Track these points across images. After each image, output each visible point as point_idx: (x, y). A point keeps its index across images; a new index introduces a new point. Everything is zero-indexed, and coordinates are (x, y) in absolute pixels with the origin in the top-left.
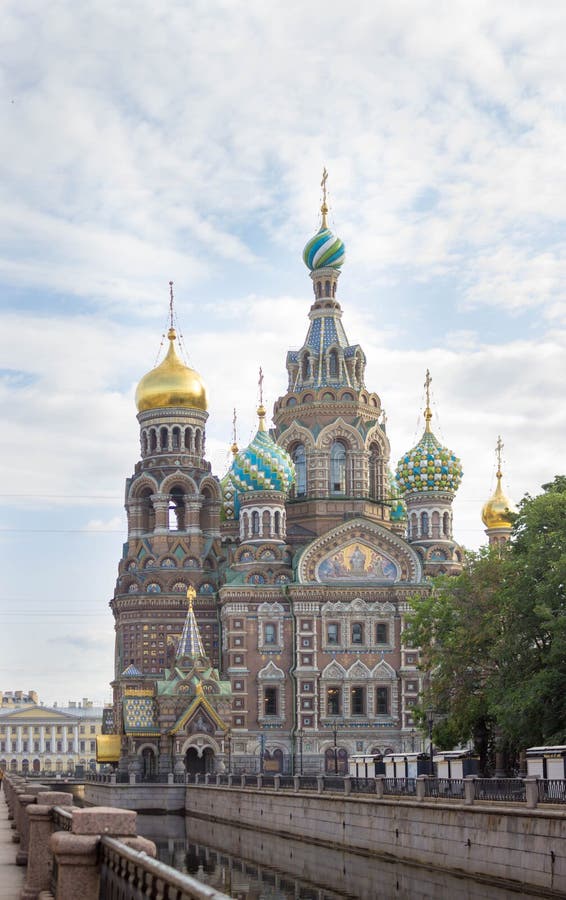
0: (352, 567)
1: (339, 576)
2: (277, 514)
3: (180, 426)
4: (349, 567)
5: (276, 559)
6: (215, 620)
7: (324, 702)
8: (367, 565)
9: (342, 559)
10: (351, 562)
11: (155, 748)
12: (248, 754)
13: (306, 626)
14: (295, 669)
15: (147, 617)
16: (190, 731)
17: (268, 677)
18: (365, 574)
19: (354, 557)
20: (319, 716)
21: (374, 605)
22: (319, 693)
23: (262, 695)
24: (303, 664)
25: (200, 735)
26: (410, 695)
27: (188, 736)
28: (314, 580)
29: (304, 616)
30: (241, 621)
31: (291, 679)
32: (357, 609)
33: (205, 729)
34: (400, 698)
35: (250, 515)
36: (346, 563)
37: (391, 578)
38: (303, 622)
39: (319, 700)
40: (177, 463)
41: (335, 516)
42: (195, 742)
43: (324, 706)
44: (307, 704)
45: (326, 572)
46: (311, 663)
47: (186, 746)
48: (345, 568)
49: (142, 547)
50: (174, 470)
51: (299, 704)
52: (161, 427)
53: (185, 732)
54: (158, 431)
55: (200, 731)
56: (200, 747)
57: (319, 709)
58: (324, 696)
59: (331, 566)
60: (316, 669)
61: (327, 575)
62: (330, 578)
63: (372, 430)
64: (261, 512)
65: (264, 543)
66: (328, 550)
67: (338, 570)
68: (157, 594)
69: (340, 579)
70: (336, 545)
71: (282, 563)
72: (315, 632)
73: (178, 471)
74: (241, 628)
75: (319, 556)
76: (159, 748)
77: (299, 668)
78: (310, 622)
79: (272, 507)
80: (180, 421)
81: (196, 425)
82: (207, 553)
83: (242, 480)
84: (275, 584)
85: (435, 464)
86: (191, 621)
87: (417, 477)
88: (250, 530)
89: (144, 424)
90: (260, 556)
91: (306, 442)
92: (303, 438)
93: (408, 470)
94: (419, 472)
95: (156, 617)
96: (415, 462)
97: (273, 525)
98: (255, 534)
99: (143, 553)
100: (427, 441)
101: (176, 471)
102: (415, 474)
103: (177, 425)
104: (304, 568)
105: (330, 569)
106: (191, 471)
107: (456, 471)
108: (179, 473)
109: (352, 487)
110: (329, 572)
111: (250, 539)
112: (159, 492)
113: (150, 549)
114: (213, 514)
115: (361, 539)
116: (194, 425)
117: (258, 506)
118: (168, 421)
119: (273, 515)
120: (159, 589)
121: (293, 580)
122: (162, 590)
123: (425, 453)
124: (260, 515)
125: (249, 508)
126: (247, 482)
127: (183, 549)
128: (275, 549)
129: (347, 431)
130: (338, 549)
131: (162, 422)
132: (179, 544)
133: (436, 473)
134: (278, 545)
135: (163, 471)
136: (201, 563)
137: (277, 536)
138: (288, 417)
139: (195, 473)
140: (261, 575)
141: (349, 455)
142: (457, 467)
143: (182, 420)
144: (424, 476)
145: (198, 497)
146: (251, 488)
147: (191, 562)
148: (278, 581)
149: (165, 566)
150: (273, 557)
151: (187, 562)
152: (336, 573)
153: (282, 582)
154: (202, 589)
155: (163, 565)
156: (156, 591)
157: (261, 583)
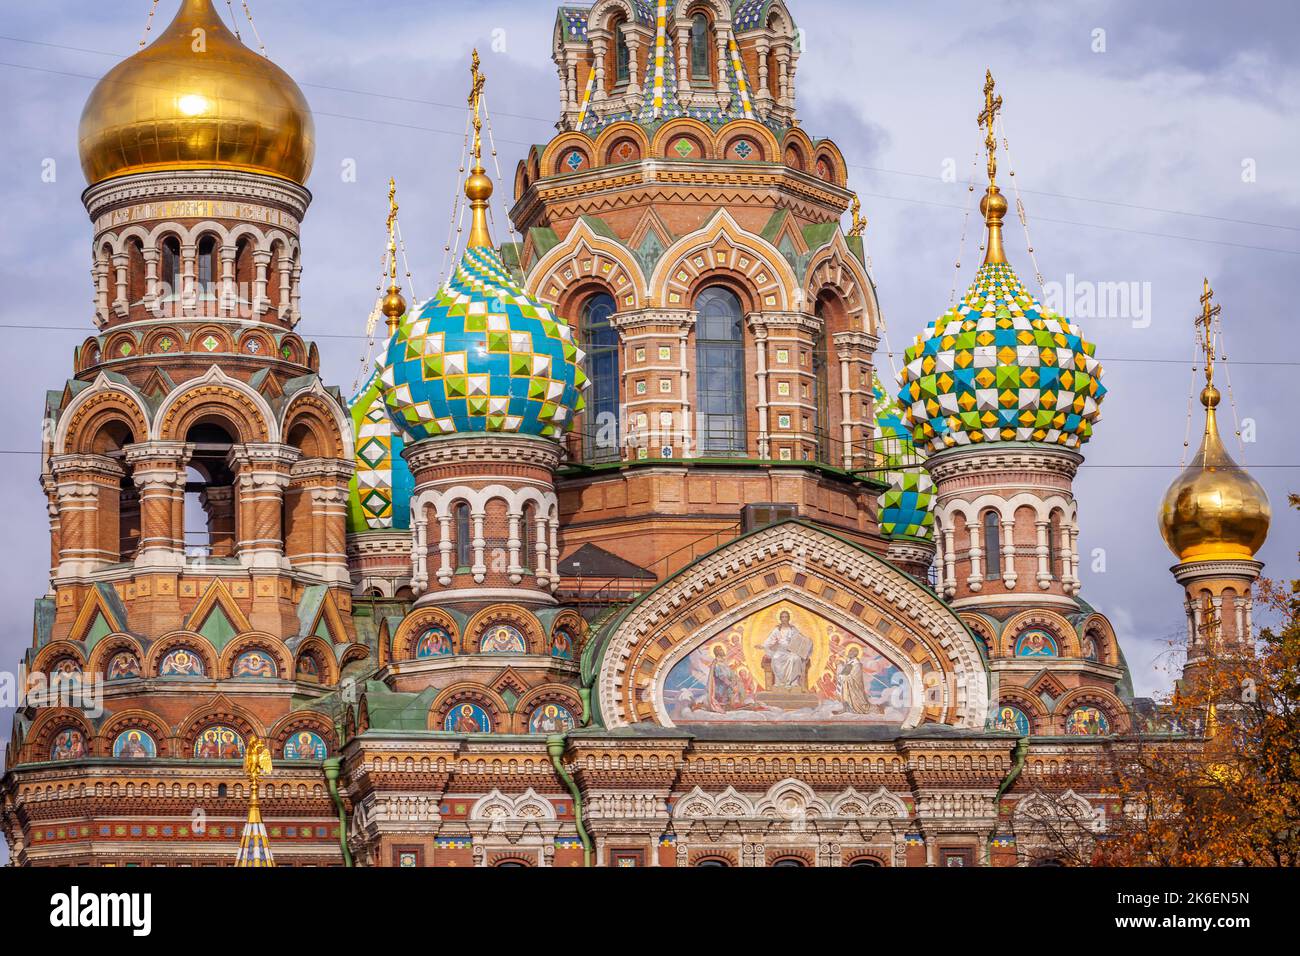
0: (771, 678)
2: (528, 505)
3: (220, 228)
4: (759, 678)
8: (817, 672)
10: (767, 661)
15: (113, 837)
18: (812, 701)
19: (775, 646)
21: (841, 798)
28: (649, 718)
30: (417, 850)
32: (788, 811)
35: (443, 511)
38: (616, 853)
40: (211, 344)
41: (715, 518)
45: (686, 694)
48: (746, 682)
49: (97, 610)
50: (201, 364)
52: (159, 229)
54: (150, 241)
59: (704, 675)
61: (693, 706)
62: (700, 713)
63: (822, 252)
64: (477, 501)
65: (491, 601)
66: (694, 622)
69: (732, 716)
70: (717, 608)
71: (547, 663)
73: (215, 368)
75: (667, 642)
78: (639, 854)
79: (515, 487)
80: (222, 214)
81: (272, 227)
82: (305, 632)
83: (417, 399)
84: (527, 732)
85: (1022, 361)
86: (257, 850)
87: (967, 398)
88: (445, 559)
89: (107, 221)
90: (477, 643)
91: (621, 287)
92: (609, 272)
93: (939, 376)
94: (973, 384)
95: (144, 837)
96: (958, 352)
97: (518, 543)
98: (460, 571)
99: (100, 629)
100: (992, 288)
101: (206, 368)
102: (960, 388)
103: (211, 226)
104: (619, 680)
105: (700, 686)
106: (255, 370)
107: (1081, 380)
108: (216, 375)
109: (763, 427)
110: (698, 695)
111: (445, 587)
112: (154, 434)
113: (122, 619)
114: (325, 508)
115: (798, 590)
116: (265, 227)
117: (468, 484)
118: (182, 213)
119: (515, 509)
120: (152, 748)
121: (585, 718)
122: (161, 751)
123: (987, 324)
124: (477, 509)
125: (442, 489)
126: (433, 406)
127: (228, 617)
128: (523, 621)
129: (744, 254)
130: (722, 620)
131: (162, 216)
132: (217, 602)
133: (1023, 385)
134: (534, 606)
135: (164, 368)
136: (288, 663)
137: (529, 580)
138: (560, 208)
139: (268, 375)
140: (480, 702)
141: (752, 329)
142: (1085, 370)
143: (229, 210)
144: (988, 396)
145: (276, 453)
146: (446, 424)
147: (254, 661)
148: (536, 724)
149: (173, 672)
150: (519, 646)
151: (242, 662)
152: (719, 698)
153: (547, 725)
154: (290, 747)
155: (166, 669)
156: (142, 755)
157: (479, 729)
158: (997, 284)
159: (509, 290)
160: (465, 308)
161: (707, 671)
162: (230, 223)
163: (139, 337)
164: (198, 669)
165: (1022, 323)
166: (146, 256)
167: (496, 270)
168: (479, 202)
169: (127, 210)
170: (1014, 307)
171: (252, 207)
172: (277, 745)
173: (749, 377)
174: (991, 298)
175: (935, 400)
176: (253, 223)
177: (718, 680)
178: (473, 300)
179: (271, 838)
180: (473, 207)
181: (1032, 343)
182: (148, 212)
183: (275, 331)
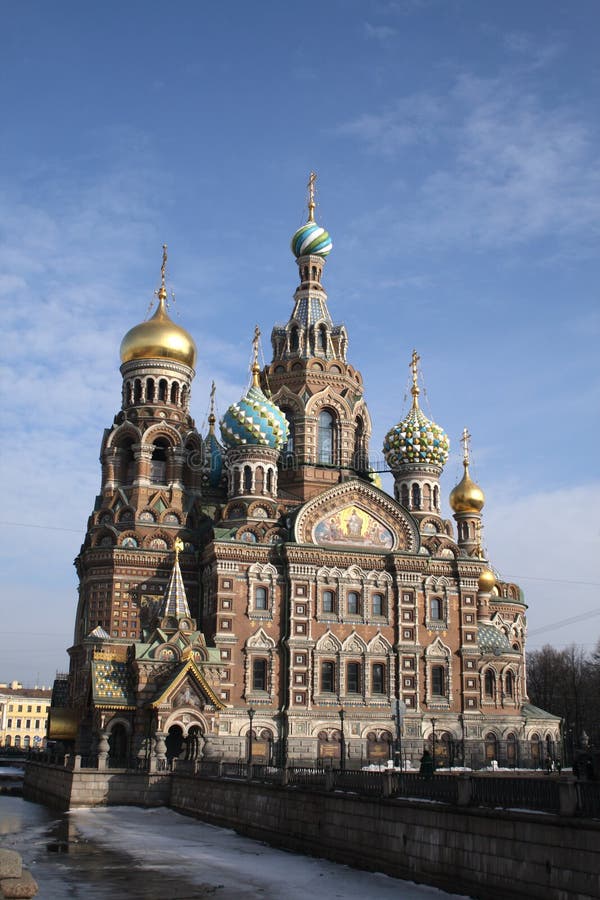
0: (349, 531)
1: (336, 540)
2: (270, 470)
3: (167, 379)
4: (345, 531)
5: (269, 517)
6: (195, 583)
7: (318, 676)
8: (364, 531)
9: (339, 522)
10: (348, 526)
11: (128, 724)
12: (233, 734)
13: (300, 591)
14: (288, 638)
15: (121, 573)
16: (175, 705)
17: (257, 645)
18: (362, 540)
19: (351, 521)
20: (313, 692)
21: (372, 573)
22: (313, 667)
23: (250, 667)
24: (297, 633)
25: (187, 710)
26: (407, 672)
27: (172, 711)
28: (311, 541)
29: (299, 580)
30: (231, 581)
31: (283, 649)
32: (354, 576)
33: (192, 702)
34: (397, 676)
35: (242, 470)
36: (343, 527)
37: (388, 546)
38: (298, 586)
39: (313, 673)
40: (162, 415)
41: (323, 483)
42: (180, 718)
43: (318, 682)
44: (299, 679)
45: (322, 534)
46: (305, 632)
47: (170, 722)
48: (341, 531)
50: (159, 421)
51: (292, 678)
53: (169, 706)
55: (187, 705)
56: (186, 724)
57: (313, 685)
58: (318, 670)
59: (327, 528)
60: (310, 639)
61: (324, 538)
62: (327, 540)
63: (359, 403)
64: (253, 467)
65: (256, 500)
66: (326, 510)
67: (335, 533)
68: (133, 549)
69: (336, 543)
70: (334, 506)
71: (275, 521)
72: (311, 599)
73: (164, 422)
74: (230, 589)
75: (317, 516)
76: (134, 725)
77: (292, 637)
78: (305, 589)
79: (267, 463)
80: (167, 374)
84: (268, 543)
85: (428, 436)
86: (177, 576)
87: (410, 448)
90: (252, 513)
91: (295, 408)
92: (291, 404)
94: (412, 443)
95: (131, 574)
98: (246, 490)
103: (164, 377)
104: (301, 528)
105: (327, 532)
108: (164, 424)
109: (339, 456)
110: (326, 535)
112: (143, 441)
115: (359, 502)
119: (266, 471)
120: (135, 544)
121: (288, 540)
122: (138, 545)
129: (335, 401)
130: (335, 510)
133: (429, 444)
134: (271, 503)
136: (183, 520)
140: (253, 533)
141: (336, 425)
143: (170, 373)
147: (172, 518)
148: (271, 540)
149: (144, 519)
150: (265, 515)
152: (332, 536)
153: (275, 541)
155: (142, 518)
156: (132, 546)
157: (253, 541)
161: (329, 527)
168: (256, 373)
171: (178, 373)
173: (334, 440)
177: (332, 530)
180: (254, 375)
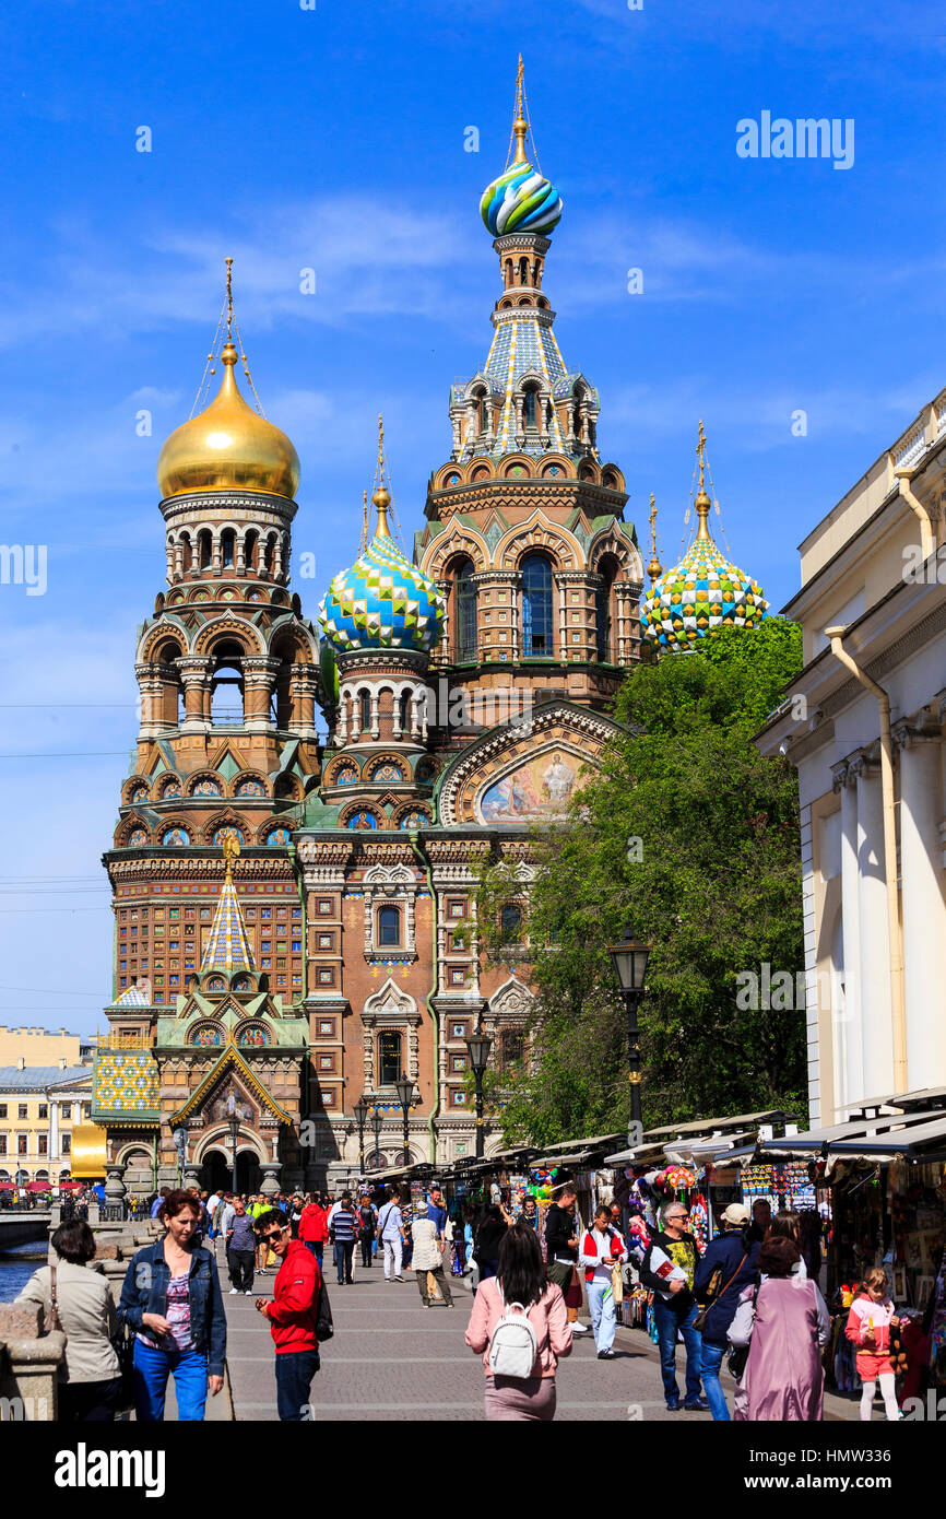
0: (547, 795)
1: (521, 813)
2: (406, 691)
4: (540, 797)
5: (402, 781)
7: (495, 1057)
10: (545, 785)
13: (457, 911)
14: (436, 994)
15: (161, 893)
17: (385, 1009)
19: (551, 776)
23: (373, 1046)
24: (451, 985)
28: (471, 820)
29: (454, 891)
30: (331, 902)
31: (429, 1014)
33: (240, 1114)
35: (354, 696)
36: (535, 788)
40: (228, 596)
44: (460, 1063)
45: (495, 805)
46: (467, 983)
48: (532, 797)
49: (159, 757)
50: (221, 610)
51: (445, 1063)
52: (199, 527)
54: (194, 535)
58: (494, 1047)
59: (506, 794)
60: (477, 994)
61: (499, 813)
62: (504, 817)
64: (374, 690)
65: (380, 750)
66: (499, 762)
67: (520, 801)
68: (182, 848)
69: (523, 819)
70: (515, 752)
71: (413, 788)
72: (475, 922)
73: (229, 611)
74: (331, 914)
75: (483, 774)
76: (158, 1152)
77: (444, 993)
78: (465, 904)
79: (397, 680)
80: (236, 517)
81: (268, 524)
82: (283, 769)
83: (339, 629)
84: (399, 829)
85: (711, 599)
86: (229, 901)
87: (678, 623)
88: (356, 724)
89: (172, 522)
90: (372, 775)
91: (476, 557)
92: (470, 548)
93: (662, 609)
94: (681, 614)
96: (673, 594)
97: (399, 714)
98: (365, 731)
99: (161, 768)
100: (699, 554)
101: (224, 610)
102: (674, 617)
104: (452, 797)
105: (504, 800)
106: (255, 611)
107: (750, 610)
108: (230, 614)
109: (563, 641)
110: (502, 806)
111: (355, 742)
112: (191, 652)
113: (173, 762)
114: (301, 693)
115: (564, 741)
116: (264, 524)
117: (369, 679)
118: (213, 517)
119: (398, 694)
120: (186, 839)
121: (433, 821)
123: (691, 577)
124: (374, 694)
125: (354, 682)
126: (348, 632)
127: (234, 760)
128: (399, 762)
129: (552, 535)
131: (202, 519)
132: (228, 751)
133: (712, 615)
134: (407, 753)
135: (200, 611)
136: (270, 788)
137: (407, 737)
138: (445, 509)
139: (262, 614)
140: (370, 811)
141: (557, 581)
142: (753, 604)
143: (241, 514)
144: (690, 621)
145: (266, 661)
146: (355, 643)
147: (250, 787)
148: (405, 823)
149: (201, 793)
150: (397, 777)
151: (243, 787)
152: (515, 807)
153: (412, 824)
154: (271, 838)
155: (196, 791)
156: (181, 844)
157: (370, 827)
158: (703, 552)
159: (397, 562)
160: (367, 573)
161: (508, 791)
162: (241, 523)
163: (186, 592)
164: (216, 792)
165: (713, 576)
166: (192, 544)
167: (390, 549)
168: (381, 508)
169: (181, 516)
170: (710, 566)
171: (256, 513)
172: (262, 837)
173: (555, 611)
174: (697, 560)
175: (660, 623)
176: (257, 523)
177: (516, 797)
178: (373, 568)
179: (239, 893)
180: (379, 511)
181: (718, 588)
182: (192, 516)
183: (271, 587)
